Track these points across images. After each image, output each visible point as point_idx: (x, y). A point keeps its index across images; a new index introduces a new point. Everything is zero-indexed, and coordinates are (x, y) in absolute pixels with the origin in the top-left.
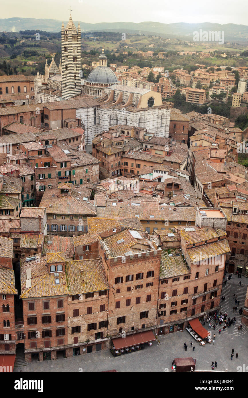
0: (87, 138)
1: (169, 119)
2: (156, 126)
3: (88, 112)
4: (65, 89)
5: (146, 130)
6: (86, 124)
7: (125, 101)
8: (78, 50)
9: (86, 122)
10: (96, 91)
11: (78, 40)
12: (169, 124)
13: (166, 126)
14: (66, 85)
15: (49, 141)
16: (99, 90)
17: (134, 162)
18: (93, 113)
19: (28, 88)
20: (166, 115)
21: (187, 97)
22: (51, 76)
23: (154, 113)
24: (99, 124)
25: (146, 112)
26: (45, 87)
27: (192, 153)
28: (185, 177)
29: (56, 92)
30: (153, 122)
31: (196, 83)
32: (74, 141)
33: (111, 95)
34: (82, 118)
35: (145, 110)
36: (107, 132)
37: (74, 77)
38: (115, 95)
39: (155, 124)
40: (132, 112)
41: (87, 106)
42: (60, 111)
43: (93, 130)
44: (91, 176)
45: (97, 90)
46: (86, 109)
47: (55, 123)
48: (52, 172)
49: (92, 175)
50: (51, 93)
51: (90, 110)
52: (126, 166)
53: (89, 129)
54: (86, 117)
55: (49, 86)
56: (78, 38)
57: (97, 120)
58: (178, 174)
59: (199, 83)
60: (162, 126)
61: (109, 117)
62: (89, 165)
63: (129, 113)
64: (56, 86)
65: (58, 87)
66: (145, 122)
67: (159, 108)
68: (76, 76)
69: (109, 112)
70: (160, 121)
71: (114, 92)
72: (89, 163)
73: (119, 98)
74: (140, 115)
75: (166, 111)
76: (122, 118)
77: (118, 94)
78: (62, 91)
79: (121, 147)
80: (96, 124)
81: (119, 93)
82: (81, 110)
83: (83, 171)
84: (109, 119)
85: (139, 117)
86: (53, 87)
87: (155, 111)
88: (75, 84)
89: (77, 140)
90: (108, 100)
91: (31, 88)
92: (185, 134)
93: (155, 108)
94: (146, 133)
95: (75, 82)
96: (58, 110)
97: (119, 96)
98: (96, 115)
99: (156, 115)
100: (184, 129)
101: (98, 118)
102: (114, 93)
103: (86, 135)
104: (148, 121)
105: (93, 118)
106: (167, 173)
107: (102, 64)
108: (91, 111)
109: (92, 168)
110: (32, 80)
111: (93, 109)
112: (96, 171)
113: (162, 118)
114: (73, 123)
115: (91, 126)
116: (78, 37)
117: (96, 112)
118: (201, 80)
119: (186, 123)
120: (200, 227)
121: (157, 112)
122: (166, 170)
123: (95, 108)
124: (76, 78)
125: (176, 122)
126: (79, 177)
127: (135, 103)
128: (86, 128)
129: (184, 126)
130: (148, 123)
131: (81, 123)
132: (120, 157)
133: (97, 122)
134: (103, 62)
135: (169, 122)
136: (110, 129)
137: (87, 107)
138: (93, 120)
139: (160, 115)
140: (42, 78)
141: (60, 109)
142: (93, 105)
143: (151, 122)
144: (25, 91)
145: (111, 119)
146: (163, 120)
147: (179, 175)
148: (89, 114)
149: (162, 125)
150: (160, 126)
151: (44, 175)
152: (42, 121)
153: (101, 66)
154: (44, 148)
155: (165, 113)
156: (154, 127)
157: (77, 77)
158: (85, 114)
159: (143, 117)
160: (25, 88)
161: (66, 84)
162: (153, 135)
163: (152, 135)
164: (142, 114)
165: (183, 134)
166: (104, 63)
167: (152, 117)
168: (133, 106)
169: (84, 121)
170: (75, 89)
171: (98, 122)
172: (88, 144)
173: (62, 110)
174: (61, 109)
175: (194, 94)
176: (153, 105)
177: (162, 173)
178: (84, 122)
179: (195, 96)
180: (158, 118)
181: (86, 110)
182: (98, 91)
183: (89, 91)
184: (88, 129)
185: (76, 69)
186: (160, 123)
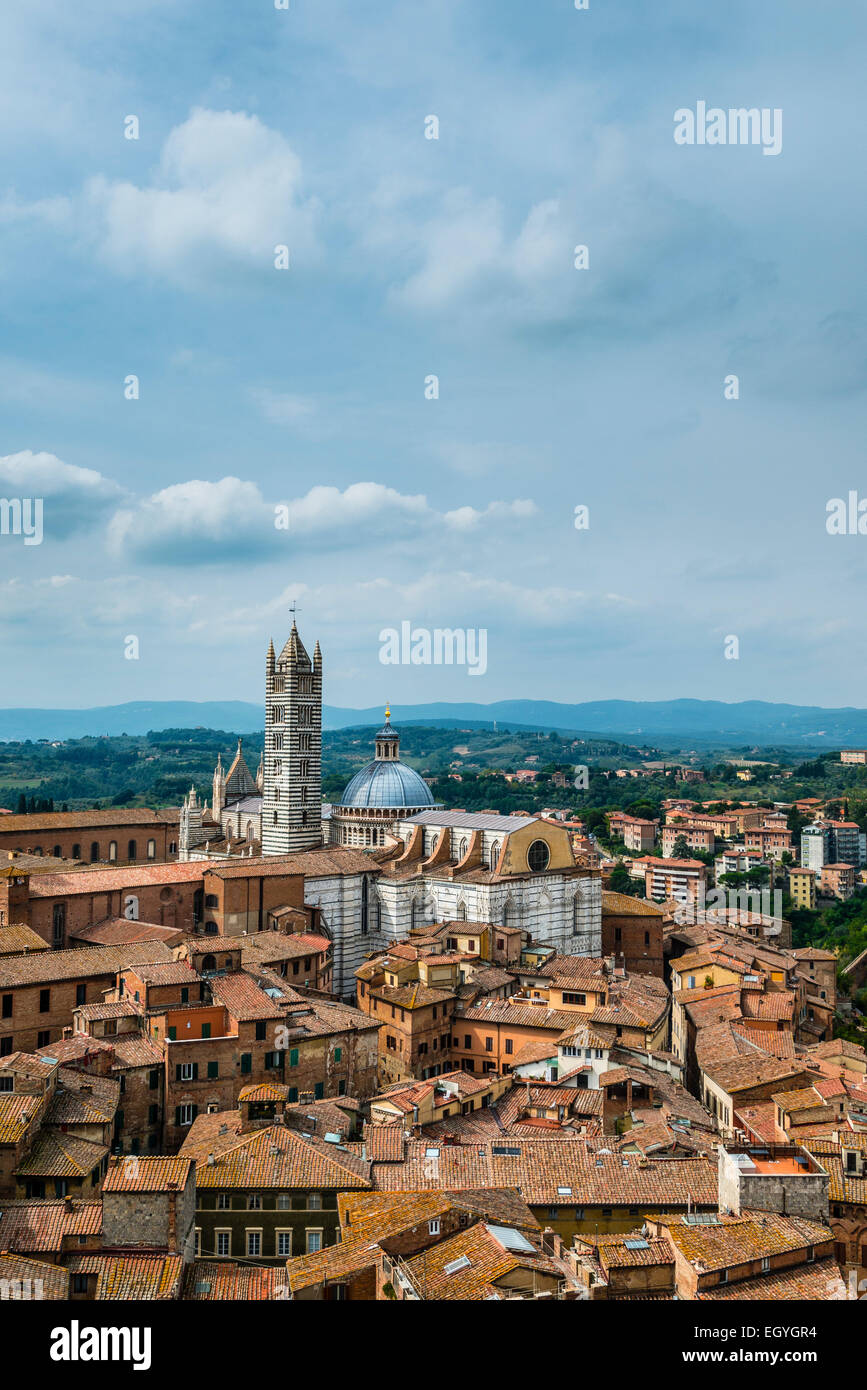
0: (341, 974)
1: (598, 911)
2: (559, 932)
3: (342, 890)
4: (273, 829)
5: (529, 936)
6: (336, 929)
7: (457, 856)
8: (315, 717)
9: (337, 921)
10: (368, 831)
11: (313, 689)
12: (598, 927)
13: (591, 933)
14: (276, 818)
15: (217, 956)
16: (378, 829)
17: (493, 1033)
18: (358, 894)
19: (161, 847)
20: (587, 898)
21: (649, 884)
22: (230, 801)
23: (550, 888)
24: (378, 929)
25: (525, 885)
26: (210, 832)
27: (683, 1005)
28: (666, 1072)
29: (244, 845)
30: (547, 918)
31: (673, 842)
32: (296, 971)
33: (413, 839)
34: (322, 907)
35: (520, 878)
36: (405, 943)
37: (300, 794)
38: (427, 839)
39: (555, 925)
40: (481, 884)
41: (339, 872)
42: (255, 884)
43: (361, 948)
44: (351, 1072)
45: (372, 828)
46: (338, 882)
47: (238, 920)
48: (224, 1056)
49: (356, 1071)
50: (229, 847)
51: (349, 883)
52: (468, 1051)
53: (347, 943)
54: (336, 906)
55: (224, 828)
56: (313, 684)
57: (372, 917)
58: (644, 1060)
59: (684, 842)
60: (576, 933)
61: (408, 904)
62: (347, 1032)
63: (471, 889)
64: (244, 828)
65: (250, 831)
66: (525, 915)
67: (564, 875)
68: (306, 791)
69: (408, 889)
70: (570, 916)
71: (424, 831)
72: (344, 1028)
73: (439, 847)
74: (505, 894)
75: (587, 883)
76: (449, 905)
77: (436, 836)
78: (263, 843)
79: (450, 987)
80: (369, 929)
81: (439, 834)
82: (323, 885)
83: (326, 1054)
84: (409, 912)
85: (504, 901)
86: (235, 833)
87: (554, 885)
88: (305, 814)
89: (308, 968)
90: (406, 854)
91: (168, 846)
92: (653, 960)
93: (554, 872)
94: (528, 947)
95: (305, 807)
96: (248, 879)
97: (439, 842)
98: (369, 901)
99: (557, 895)
100: (647, 941)
101: (374, 909)
102: (424, 835)
103: (336, 959)
104: (531, 913)
105: (360, 911)
106: (606, 1054)
107: (387, 755)
108: (353, 889)
109: (355, 1045)
110: (174, 822)
111: (358, 881)
112: (367, 1056)
113: (575, 908)
114: (296, 917)
115: (352, 934)
116: (313, 679)
117: (370, 892)
118: (688, 835)
119: (654, 921)
120: (737, 1212)
121: (560, 887)
122: (602, 1043)
123: (365, 878)
124: (306, 801)
125: (622, 921)
126: (312, 1074)
127: (488, 859)
128: (337, 941)
129: (647, 934)
130: (535, 921)
131: (322, 924)
132: (447, 1019)
133: (372, 925)
134: (387, 747)
135: (598, 919)
136: (412, 935)
137: (341, 876)
138: (359, 918)
139: (569, 895)
140: (203, 805)
141: (255, 877)
142: (359, 869)
143: (541, 919)
144: (151, 853)
145: (417, 911)
146: (580, 913)
147: (647, 1066)
148: (348, 895)
149: (580, 928)
150: (570, 931)
151: (196, 1066)
152: (200, 917)
153: (384, 759)
154: (199, 979)
155: (585, 891)
156: (554, 933)
157: (309, 794)
158: (333, 896)
159: (517, 900)
160: (151, 846)
161: (276, 813)
162: (552, 950)
163: (549, 951)
164: (513, 892)
165: (645, 958)
166: (391, 750)
167: (544, 901)
168: (484, 870)
169: (330, 917)
170: (305, 830)
171: (374, 924)
172: (344, 996)
173: (262, 879)
174: (258, 874)
175: (669, 875)
176: (545, 864)
177: (588, 1056)
178: (329, 922)
179: (675, 879)
180: (563, 905)
181: (335, 884)
182: (375, 831)
183: (348, 833)
184: (342, 944)
185: (308, 771)
186: (571, 923)
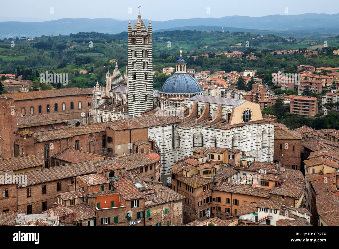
0: (164, 166)
1: (273, 138)
2: (255, 147)
3: (164, 131)
4: (133, 103)
5: (243, 153)
6: (161, 147)
7: (212, 115)
8: (149, 54)
9: (162, 144)
10: (173, 104)
11: (148, 42)
12: (272, 144)
13: (269, 147)
14: (134, 98)
15: (115, 172)
16: (178, 103)
17: (229, 196)
18: (170, 132)
19: (84, 104)
20: (267, 132)
21: (291, 107)
22: (113, 87)
23: (252, 129)
24: (179, 146)
25: (241, 129)
26: (106, 101)
27: (310, 183)
28: (304, 218)
29: (120, 107)
30: (251, 142)
31: (303, 88)
32: (146, 170)
33: (193, 108)
34: (156, 139)
35: (239, 126)
36: (191, 157)
37: (144, 88)
38: (199, 108)
39: (254, 145)
40: (222, 129)
41: (162, 124)
42: (128, 132)
43: (172, 155)
44: (172, 218)
45: (175, 103)
46: (162, 128)
47: (121, 147)
48: (120, 214)
49: (174, 217)
50: (114, 108)
51: (166, 128)
52: (219, 203)
53: (166, 153)
54: (161, 138)
55: (112, 99)
56: (148, 40)
57: (176, 141)
58: (294, 213)
59: (307, 89)
60: (263, 147)
61: (192, 137)
62: (170, 202)
63: (218, 131)
64: (120, 99)
65: (123, 101)
66: (241, 141)
67: (258, 123)
68: (146, 87)
69: (191, 130)
70: (260, 140)
71: (197, 105)
72: (169, 200)
73: (204, 112)
74: (233, 133)
75: (268, 126)
76: (209, 137)
77: (203, 107)
78: (129, 106)
79: (211, 177)
80: (175, 147)
81: (204, 106)
82: (155, 130)
83: (161, 211)
84: (192, 140)
85: (232, 136)
86: (116, 101)
87: (253, 128)
88: (146, 96)
89: (151, 169)
90: (190, 114)
91: (87, 104)
92: (296, 157)
93: (253, 123)
94: (243, 158)
95: (146, 93)
96: (125, 130)
97: (204, 109)
98: (175, 135)
99: (255, 132)
100: (294, 150)
101: (177, 138)
102: (197, 106)
103: (162, 162)
104: (244, 140)
105: (171, 139)
106: (278, 212)
107: (181, 70)
108: (168, 131)
109: (173, 207)
110: (89, 93)
111: (170, 127)
112: (178, 211)
113: (262, 137)
114: (145, 146)
115: (168, 149)
116: (148, 38)
117: (175, 131)
118: (310, 85)
119: (297, 141)
121: (256, 129)
122: (276, 207)
123: (173, 126)
124: (146, 89)
125: (283, 141)
126: (156, 220)
127: (225, 117)
128: (162, 152)
129: (294, 147)
130: (245, 143)
131: (156, 146)
132: (210, 191)
133: (176, 145)
134: (181, 67)
135: (273, 141)
136: (194, 153)
137: (163, 126)
138: (171, 142)
139: (260, 132)
140: (102, 90)
141: (128, 130)
142: (170, 122)
143: (248, 142)
144: (80, 107)
145: (195, 139)
146: (264, 139)
147: (296, 216)
148: (166, 133)
149: (264, 145)
150: (260, 147)
151: (109, 218)
152: (104, 145)
153: (179, 72)
154: (108, 182)
155: (267, 130)
156: (253, 148)
157: (148, 88)
158: (160, 134)
159: (237, 135)
160: (80, 104)
161: (134, 96)
163: (252, 160)
164: (236, 132)
165: (293, 157)
166: (182, 69)
167: (249, 135)
168: (223, 122)
170: (146, 103)
171: (177, 145)
172: (165, 174)
173: (130, 130)
174: (128, 128)
175: (301, 104)
176: (249, 119)
177: (271, 212)
178: (158, 145)
179: (303, 105)
180: (258, 136)
181: (161, 129)
183: (165, 104)
184: (164, 153)
185: (147, 78)
186: (261, 143)
